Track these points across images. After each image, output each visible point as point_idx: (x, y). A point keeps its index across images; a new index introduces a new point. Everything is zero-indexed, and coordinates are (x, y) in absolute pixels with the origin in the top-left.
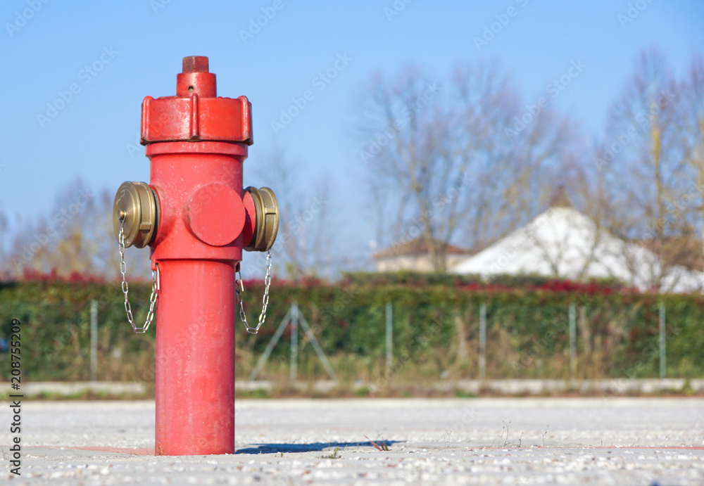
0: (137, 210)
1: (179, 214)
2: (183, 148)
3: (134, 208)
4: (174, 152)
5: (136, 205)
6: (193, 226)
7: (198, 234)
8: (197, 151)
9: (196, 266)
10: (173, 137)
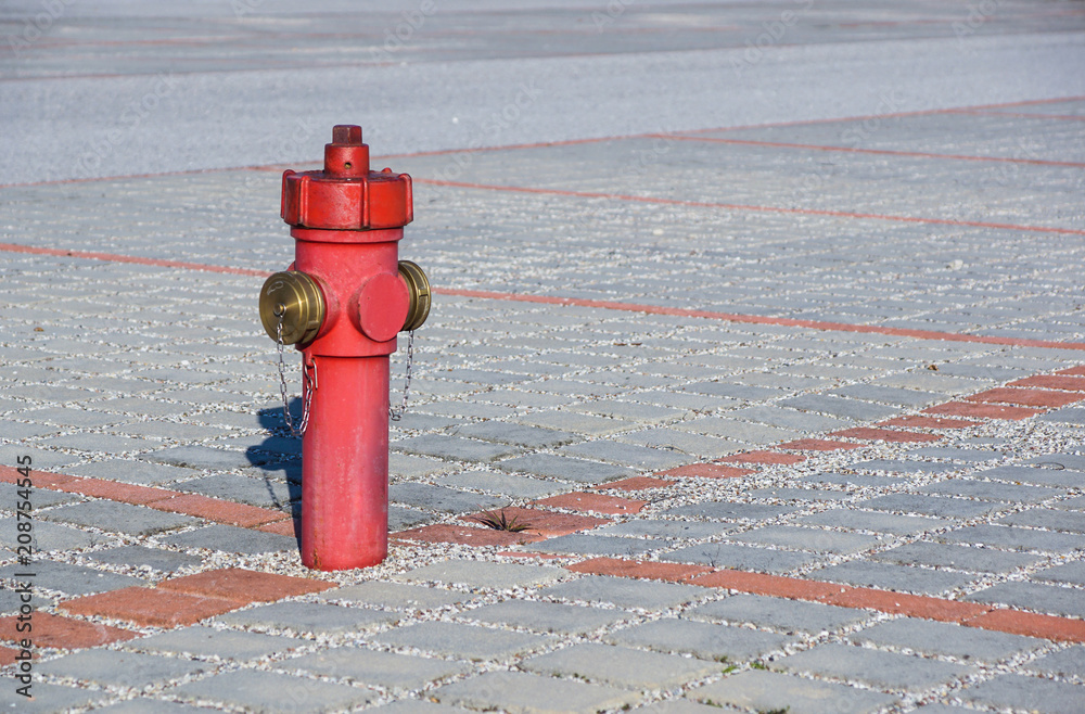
0: (304, 304)
1: (344, 309)
2: (350, 238)
3: (300, 302)
4: (340, 241)
5: (303, 298)
6: (363, 323)
7: (368, 332)
8: (366, 241)
9: (360, 365)
10: (341, 226)
